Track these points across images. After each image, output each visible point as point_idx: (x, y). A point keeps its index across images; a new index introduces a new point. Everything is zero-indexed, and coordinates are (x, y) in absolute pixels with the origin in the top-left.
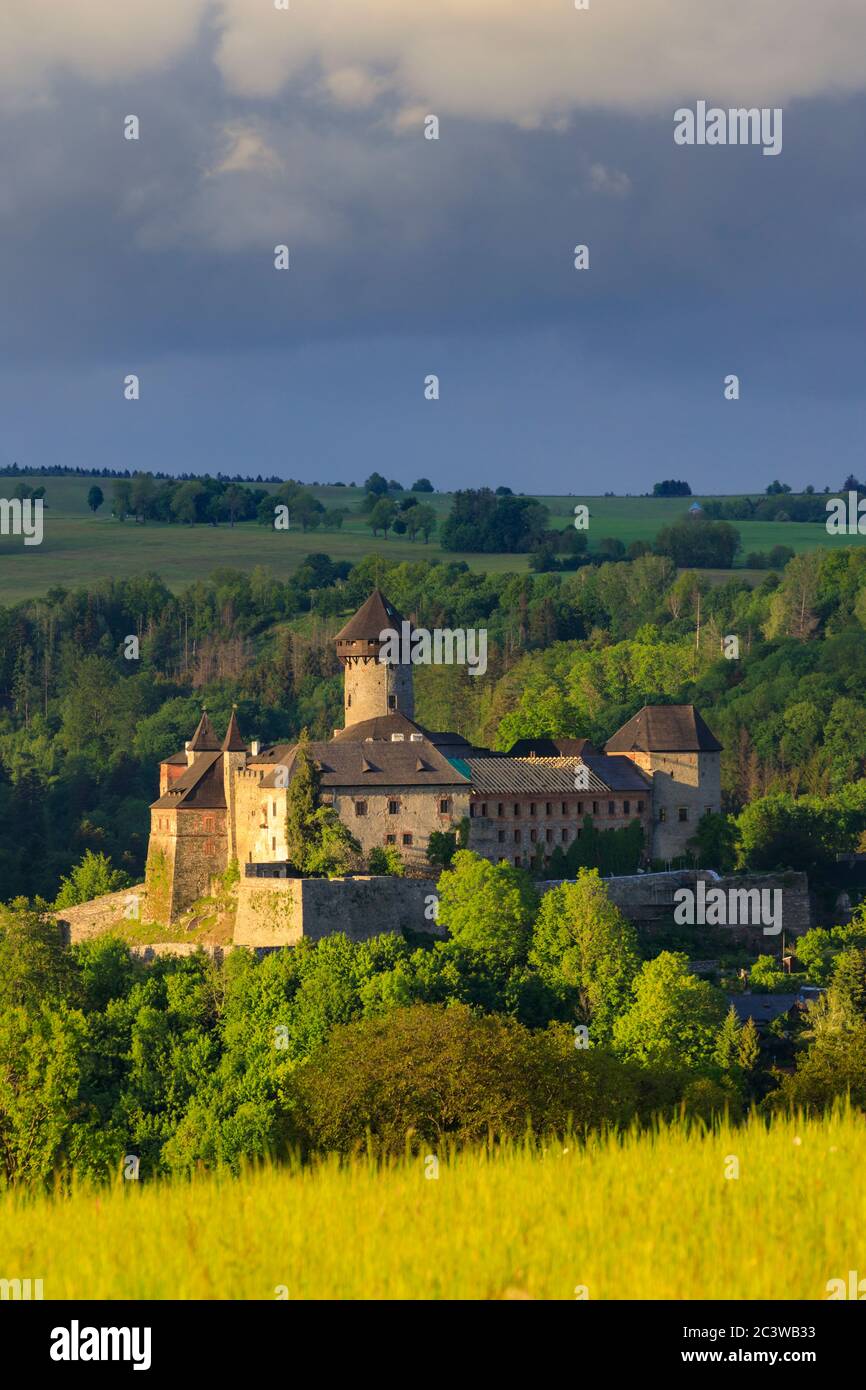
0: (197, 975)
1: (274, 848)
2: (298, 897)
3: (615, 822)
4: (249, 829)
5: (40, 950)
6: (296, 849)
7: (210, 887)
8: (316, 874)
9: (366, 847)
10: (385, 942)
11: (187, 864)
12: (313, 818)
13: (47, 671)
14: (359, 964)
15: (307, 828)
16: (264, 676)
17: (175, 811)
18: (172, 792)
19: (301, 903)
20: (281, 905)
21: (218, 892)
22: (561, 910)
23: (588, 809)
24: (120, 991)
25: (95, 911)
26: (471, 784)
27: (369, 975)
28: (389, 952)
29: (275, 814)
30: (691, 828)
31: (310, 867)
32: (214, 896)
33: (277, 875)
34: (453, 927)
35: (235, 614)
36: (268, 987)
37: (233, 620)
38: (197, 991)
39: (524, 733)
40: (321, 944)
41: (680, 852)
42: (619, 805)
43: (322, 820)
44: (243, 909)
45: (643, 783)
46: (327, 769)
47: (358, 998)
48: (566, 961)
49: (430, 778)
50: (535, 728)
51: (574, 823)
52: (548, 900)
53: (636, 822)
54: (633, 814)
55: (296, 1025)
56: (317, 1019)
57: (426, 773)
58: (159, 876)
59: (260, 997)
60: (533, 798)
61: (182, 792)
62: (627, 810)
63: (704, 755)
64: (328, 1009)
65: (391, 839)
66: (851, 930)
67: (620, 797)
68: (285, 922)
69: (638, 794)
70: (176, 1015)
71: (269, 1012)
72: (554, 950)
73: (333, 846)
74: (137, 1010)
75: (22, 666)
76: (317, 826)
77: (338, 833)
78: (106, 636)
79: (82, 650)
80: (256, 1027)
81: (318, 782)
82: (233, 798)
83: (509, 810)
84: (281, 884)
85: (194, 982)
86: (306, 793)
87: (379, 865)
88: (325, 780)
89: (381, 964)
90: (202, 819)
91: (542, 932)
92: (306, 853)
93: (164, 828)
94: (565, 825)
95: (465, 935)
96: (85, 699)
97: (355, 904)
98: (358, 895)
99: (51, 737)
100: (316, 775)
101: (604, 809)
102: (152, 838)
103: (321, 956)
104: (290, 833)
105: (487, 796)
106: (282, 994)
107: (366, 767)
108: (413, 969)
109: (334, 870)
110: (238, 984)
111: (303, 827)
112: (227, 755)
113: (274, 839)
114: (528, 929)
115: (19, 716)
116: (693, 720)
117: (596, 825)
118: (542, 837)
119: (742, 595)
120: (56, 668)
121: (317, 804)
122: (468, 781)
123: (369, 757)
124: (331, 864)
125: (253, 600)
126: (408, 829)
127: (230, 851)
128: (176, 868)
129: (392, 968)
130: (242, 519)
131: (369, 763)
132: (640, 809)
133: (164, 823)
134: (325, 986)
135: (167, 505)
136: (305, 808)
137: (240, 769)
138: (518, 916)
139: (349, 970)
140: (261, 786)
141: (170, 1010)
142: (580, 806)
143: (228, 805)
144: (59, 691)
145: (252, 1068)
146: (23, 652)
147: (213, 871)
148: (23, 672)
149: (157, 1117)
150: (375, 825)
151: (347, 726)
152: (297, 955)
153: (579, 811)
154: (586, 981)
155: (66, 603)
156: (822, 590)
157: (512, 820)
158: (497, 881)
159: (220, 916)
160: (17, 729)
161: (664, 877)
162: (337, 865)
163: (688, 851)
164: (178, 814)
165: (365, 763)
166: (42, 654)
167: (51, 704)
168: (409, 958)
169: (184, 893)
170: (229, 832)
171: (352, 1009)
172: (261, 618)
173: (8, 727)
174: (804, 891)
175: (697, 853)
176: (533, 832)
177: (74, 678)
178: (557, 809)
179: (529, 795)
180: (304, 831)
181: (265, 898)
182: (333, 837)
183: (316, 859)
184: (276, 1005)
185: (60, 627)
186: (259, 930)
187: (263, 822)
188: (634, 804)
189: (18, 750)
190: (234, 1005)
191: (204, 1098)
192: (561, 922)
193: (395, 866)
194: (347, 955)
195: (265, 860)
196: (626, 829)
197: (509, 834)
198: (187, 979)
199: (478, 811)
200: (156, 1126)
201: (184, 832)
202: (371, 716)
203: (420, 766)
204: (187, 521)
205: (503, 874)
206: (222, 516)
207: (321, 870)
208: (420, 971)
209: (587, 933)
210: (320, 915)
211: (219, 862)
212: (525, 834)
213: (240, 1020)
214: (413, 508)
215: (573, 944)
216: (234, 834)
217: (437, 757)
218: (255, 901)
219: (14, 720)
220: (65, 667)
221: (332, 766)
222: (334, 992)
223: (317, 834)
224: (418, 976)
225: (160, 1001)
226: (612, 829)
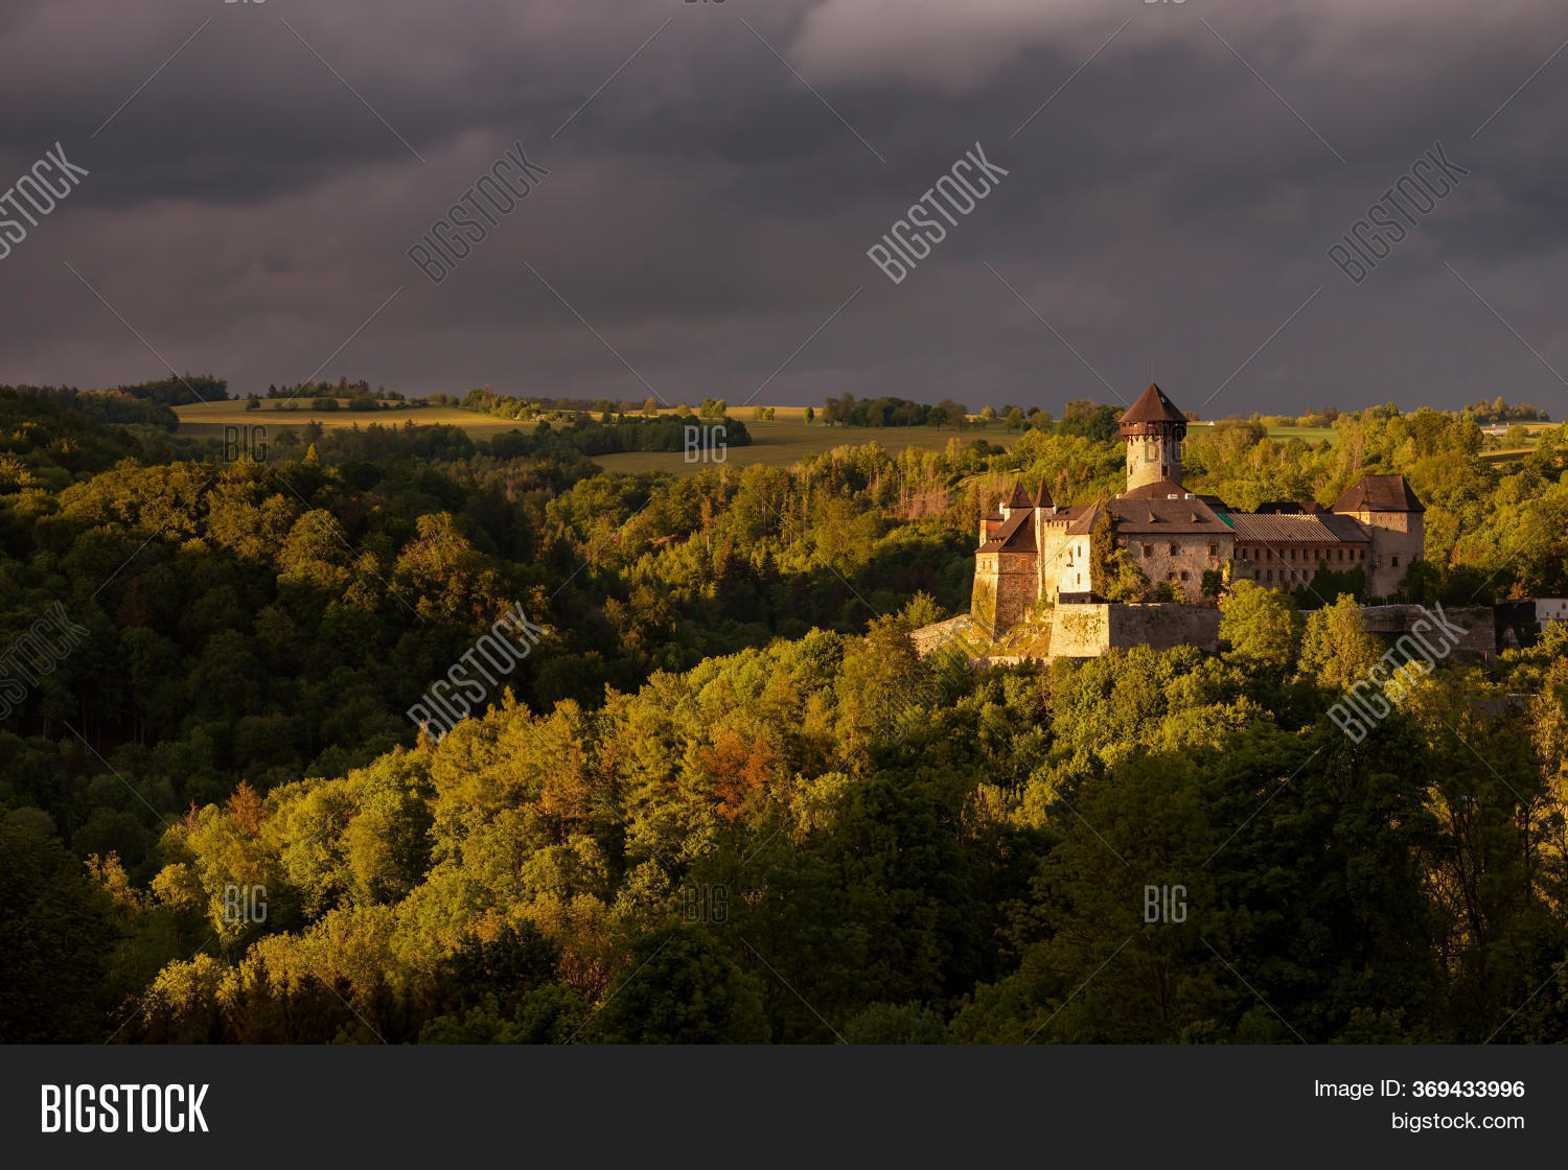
0: (1028, 679)
1: (1079, 582)
2: (1105, 618)
3: (1344, 566)
4: (1056, 568)
5: (904, 656)
6: (1099, 582)
7: (1024, 615)
8: (1115, 601)
9: (1154, 583)
10: (1182, 652)
11: (1007, 596)
12: (1113, 557)
13: (805, 509)
14: (1162, 669)
15: (1108, 565)
16: (960, 513)
17: (997, 554)
18: (993, 540)
19: (1108, 624)
20: (1090, 625)
21: (1031, 618)
22: (1324, 627)
23: (1323, 555)
24: (967, 690)
25: (927, 635)
26: (1234, 533)
27: (1172, 678)
28: (1186, 660)
29: (1079, 555)
30: (1401, 572)
31: (1110, 596)
32: (1027, 621)
33: (1083, 602)
34: (1234, 642)
35: (936, 471)
36: (1088, 686)
37: (934, 477)
38: (1029, 690)
39: (1264, 499)
40: (1130, 652)
41: (1393, 591)
42: (1346, 552)
43: (1120, 559)
44: (1057, 629)
45: (1363, 536)
46: (1121, 520)
47: (1163, 695)
48: (1329, 668)
49: (1203, 528)
50: (1272, 495)
51: (1312, 566)
52: (1313, 618)
53: (1359, 566)
54: (1357, 560)
55: (1113, 717)
56: (1130, 712)
57: (1199, 524)
58: (985, 606)
59: (1081, 695)
60: (1281, 546)
61: (1002, 539)
62: (1352, 557)
63: (1412, 514)
64: (1139, 704)
65: (1171, 576)
66: (1535, 652)
67: (1347, 547)
68: (1093, 638)
69: (1361, 544)
70: (1013, 709)
71: (1089, 707)
72: (1318, 659)
73: (1129, 579)
74: (981, 705)
75: (787, 506)
76: (1116, 564)
77: (1133, 569)
78: (846, 485)
79: (830, 495)
80: (1080, 719)
81: (1116, 529)
82: (1043, 544)
83: (1263, 554)
84: (1090, 609)
85: (1026, 684)
86: (1107, 537)
87: (1165, 595)
88: (1121, 528)
89: (1180, 669)
90: (1018, 560)
91: (1309, 645)
92: (1107, 585)
93: (988, 569)
94: (1306, 567)
95: (1245, 647)
96: (835, 527)
97: (1150, 625)
98: (1151, 617)
99: (808, 555)
100: (1115, 524)
101: (1334, 555)
102: (977, 576)
103: (1131, 663)
104: (1093, 569)
105: (1247, 543)
106: (1099, 692)
107: (1152, 519)
108: (1206, 674)
109: (1130, 598)
110: (1063, 685)
111: (1104, 565)
112: (1038, 511)
113: (1079, 575)
114: (1296, 642)
115: (785, 541)
116: (1403, 488)
117: (1329, 567)
118: (1288, 576)
119: (1306, 454)
120: (811, 508)
121: (1115, 547)
122: (1232, 530)
123: (1154, 511)
124: (1127, 594)
125: (948, 462)
126: (1185, 568)
127: (1040, 586)
128: (998, 599)
129: (1190, 672)
130: (915, 424)
131: (1154, 515)
132: (1362, 557)
133: (987, 564)
134: (1136, 686)
135: (864, 415)
136: (1106, 549)
137: (1049, 521)
138: (1289, 632)
139: (1154, 674)
140: (1067, 534)
141: (1008, 705)
142: (1317, 552)
143: (1039, 550)
144: (814, 524)
145: (1079, 751)
146: (788, 497)
147: (1028, 601)
148: (788, 511)
149: (1004, 790)
150: (1160, 564)
151: (1128, 490)
152: (1110, 662)
153: (1316, 557)
154: (1345, 684)
155: (817, 462)
156: (1367, 449)
157: (1265, 562)
158: (1271, 603)
159: (1035, 637)
160: (783, 550)
161: (1383, 610)
162: (1132, 595)
163: (1399, 591)
164: (999, 556)
165: (1150, 515)
166: (801, 498)
167: (808, 533)
168: (1202, 665)
169: (1005, 618)
170: (1040, 569)
171: (1159, 705)
172: (954, 474)
173: (778, 549)
174: (1491, 622)
175: (1406, 593)
176: (1282, 572)
177: (825, 514)
178: (1300, 554)
179: (1277, 544)
180: (1105, 568)
181: (1076, 620)
182: (1129, 573)
183: (1115, 590)
184: (1095, 702)
185: (814, 479)
186: (1071, 646)
187: (1069, 562)
188: (1357, 552)
189: (785, 564)
190: (1060, 701)
191: (1041, 775)
192: (1324, 638)
193: (1179, 596)
194: (1153, 662)
195: (1070, 591)
196: (1351, 572)
197: (1264, 573)
198: (1020, 682)
199: (1240, 555)
200: (1004, 797)
201: (1004, 571)
202: (1148, 482)
203: (1194, 518)
204: (877, 426)
205: (1275, 598)
206: (903, 422)
207: (1119, 599)
208: (1212, 676)
209: (1346, 646)
210: (1122, 632)
211: (1032, 595)
212: (1276, 574)
213: (1065, 713)
214: (1036, 414)
215: (1334, 654)
216: (1043, 573)
217: (1208, 512)
218: (1067, 623)
219: (782, 544)
220: (818, 507)
221: (1125, 517)
222: (1144, 691)
223: (1116, 570)
224: (1211, 678)
225: (999, 698)
226: (1341, 572)
